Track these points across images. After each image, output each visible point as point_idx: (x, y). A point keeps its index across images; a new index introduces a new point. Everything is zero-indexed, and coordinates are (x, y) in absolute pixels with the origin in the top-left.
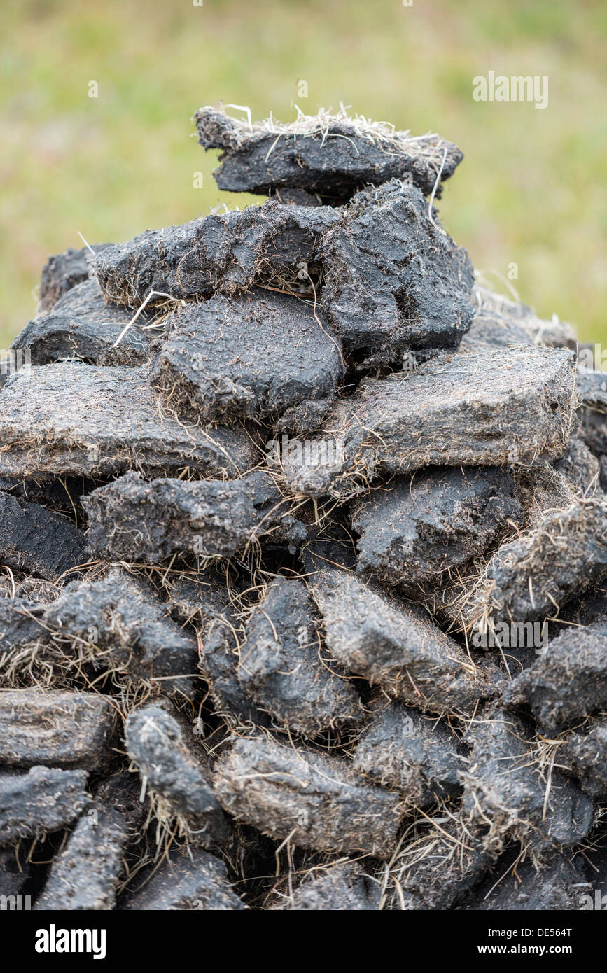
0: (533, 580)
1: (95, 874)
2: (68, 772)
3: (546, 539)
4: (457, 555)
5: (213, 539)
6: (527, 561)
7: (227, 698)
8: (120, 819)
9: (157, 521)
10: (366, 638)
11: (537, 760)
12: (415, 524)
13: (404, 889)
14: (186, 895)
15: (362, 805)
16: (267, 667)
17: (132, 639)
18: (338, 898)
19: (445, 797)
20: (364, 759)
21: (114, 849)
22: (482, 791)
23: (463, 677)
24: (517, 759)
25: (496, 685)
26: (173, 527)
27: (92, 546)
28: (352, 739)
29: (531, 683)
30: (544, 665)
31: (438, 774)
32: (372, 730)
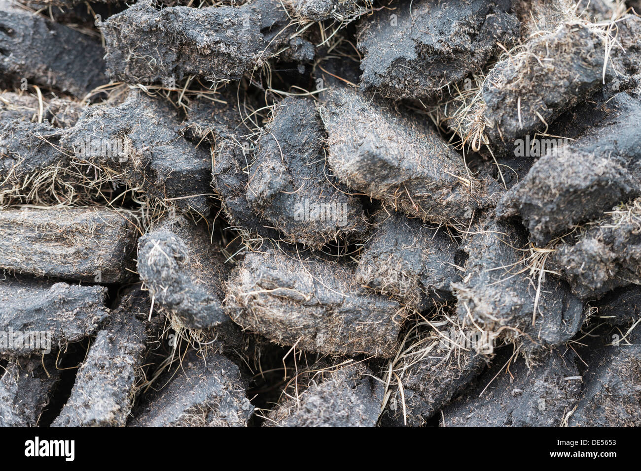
0: (522, 100)
1: (110, 387)
2: (86, 288)
3: (533, 61)
4: (456, 71)
5: (220, 65)
6: (516, 82)
7: (237, 215)
8: (141, 328)
9: (169, 47)
10: (363, 160)
11: (529, 267)
12: (415, 44)
13: (405, 387)
14: (198, 402)
15: (363, 313)
16: (270, 188)
17: (144, 163)
18: (339, 401)
19: (443, 302)
20: (365, 273)
21: (130, 360)
22: (473, 301)
23: (459, 190)
24: (508, 269)
25: (491, 197)
26: (184, 53)
27: (111, 69)
28: (359, 247)
29: (519, 199)
30: (531, 183)
31: (434, 283)
32: (375, 240)
